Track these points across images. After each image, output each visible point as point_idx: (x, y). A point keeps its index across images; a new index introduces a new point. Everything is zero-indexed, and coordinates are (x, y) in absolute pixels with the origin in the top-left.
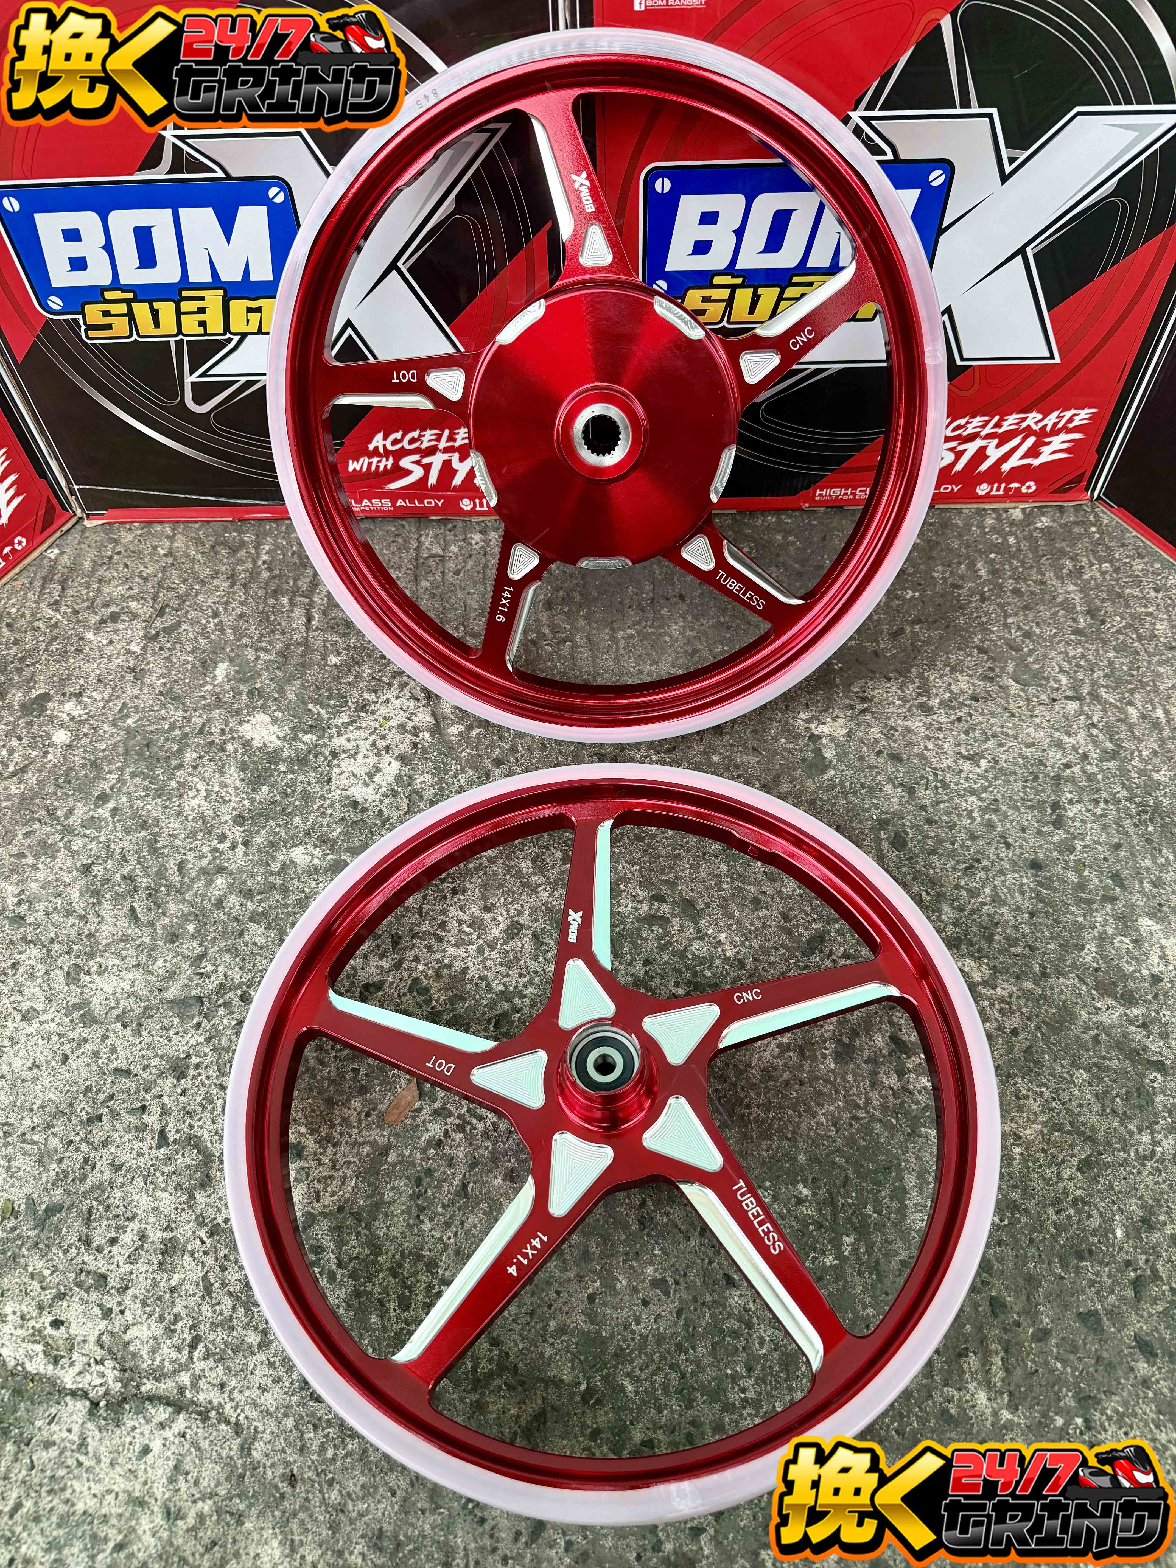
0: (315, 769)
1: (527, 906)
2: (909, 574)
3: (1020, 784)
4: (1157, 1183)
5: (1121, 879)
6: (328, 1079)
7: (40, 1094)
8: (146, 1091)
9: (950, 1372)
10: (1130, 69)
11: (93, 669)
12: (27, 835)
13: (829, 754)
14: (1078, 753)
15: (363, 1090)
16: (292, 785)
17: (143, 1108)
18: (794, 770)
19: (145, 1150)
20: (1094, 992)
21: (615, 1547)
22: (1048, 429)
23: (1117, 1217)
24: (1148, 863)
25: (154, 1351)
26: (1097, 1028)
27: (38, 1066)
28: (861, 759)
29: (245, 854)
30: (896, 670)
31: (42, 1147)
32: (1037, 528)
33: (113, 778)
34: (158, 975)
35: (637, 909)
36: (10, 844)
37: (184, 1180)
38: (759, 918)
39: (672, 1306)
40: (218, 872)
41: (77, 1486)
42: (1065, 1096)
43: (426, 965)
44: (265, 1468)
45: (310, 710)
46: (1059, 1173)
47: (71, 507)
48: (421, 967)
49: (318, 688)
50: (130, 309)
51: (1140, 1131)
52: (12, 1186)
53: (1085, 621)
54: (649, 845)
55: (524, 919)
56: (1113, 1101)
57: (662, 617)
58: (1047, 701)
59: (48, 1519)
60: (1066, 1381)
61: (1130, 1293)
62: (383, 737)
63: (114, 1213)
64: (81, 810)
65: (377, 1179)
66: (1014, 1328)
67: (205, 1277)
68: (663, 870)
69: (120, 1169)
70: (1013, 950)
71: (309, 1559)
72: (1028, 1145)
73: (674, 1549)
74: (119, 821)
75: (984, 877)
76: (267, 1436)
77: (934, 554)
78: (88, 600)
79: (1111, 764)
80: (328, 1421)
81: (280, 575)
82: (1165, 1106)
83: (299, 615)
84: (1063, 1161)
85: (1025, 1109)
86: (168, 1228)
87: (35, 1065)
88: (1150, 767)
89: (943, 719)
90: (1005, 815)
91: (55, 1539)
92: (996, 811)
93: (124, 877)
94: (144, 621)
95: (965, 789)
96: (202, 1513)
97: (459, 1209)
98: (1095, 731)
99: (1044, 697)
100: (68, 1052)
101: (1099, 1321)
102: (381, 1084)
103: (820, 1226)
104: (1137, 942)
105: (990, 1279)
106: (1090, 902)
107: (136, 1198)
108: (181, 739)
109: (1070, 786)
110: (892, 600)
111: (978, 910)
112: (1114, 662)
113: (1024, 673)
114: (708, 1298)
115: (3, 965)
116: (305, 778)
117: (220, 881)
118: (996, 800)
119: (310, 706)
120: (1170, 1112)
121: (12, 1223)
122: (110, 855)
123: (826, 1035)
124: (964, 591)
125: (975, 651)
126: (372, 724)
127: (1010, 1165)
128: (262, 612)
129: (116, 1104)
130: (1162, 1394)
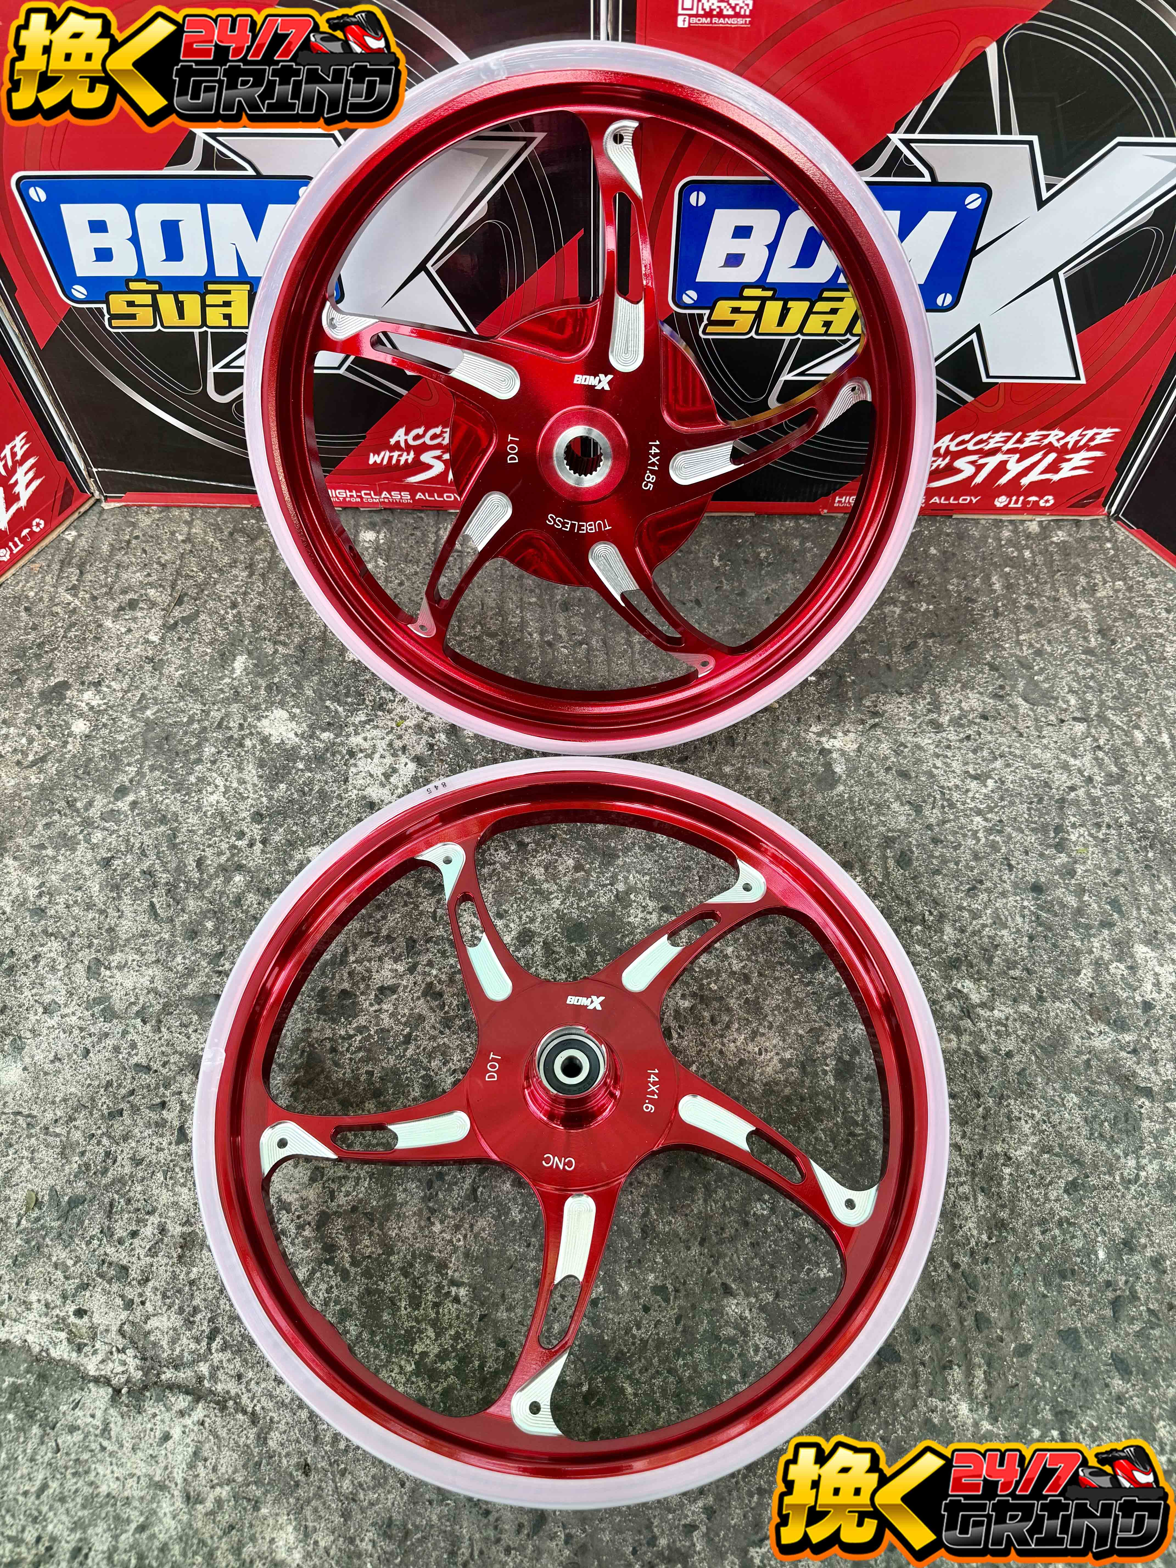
0: (332, 768)
1: (538, 914)
2: (924, 586)
3: (1025, 806)
4: (1140, 1206)
5: (1120, 905)
6: (343, 1080)
7: (62, 1088)
8: (167, 1086)
9: (934, 1383)
11: (111, 657)
12: (47, 826)
13: (839, 769)
14: (1083, 776)
16: (310, 783)
17: (163, 1104)
18: (805, 784)
19: (165, 1144)
20: (1088, 1017)
21: (613, 1541)
22: (1070, 446)
23: (1100, 1239)
24: (1146, 889)
25: (173, 1341)
26: (1089, 1053)
27: (60, 1060)
28: (871, 775)
29: (263, 852)
30: (907, 685)
31: (64, 1139)
32: (1052, 542)
33: (132, 770)
34: (177, 972)
35: (646, 920)
36: (30, 834)
38: (766, 933)
39: (672, 1312)
40: (236, 869)
42: (1055, 1118)
43: (440, 969)
44: (280, 1456)
45: (327, 707)
46: (1046, 1194)
47: (88, 488)
48: (434, 972)
49: (336, 685)
50: (154, 300)
51: (1126, 1155)
52: (36, 1177)
53: (1096, 640)
54: (660, 855)
55: (535, 927)
56: (1101, 1125)
58: (1055, 722)
59: (73, 1500)
60: (1045, 1395)
61: (1108, 1312)
62: (400, 737)
63: (135, 1206)
64: (101, 802)
65: (390, 1181)
66: (997, 1342)
68: (672, 882)
69: (141, 1163)
70: (1011, 973)
71: (322, 1544)
72: (1018, 1166)
73: (668, 1545)
74: (138, 815)
75: (986, 899)
76: (282, 1427)
77: (950, 566)
78: (106, 585)
79: (1115, 788)
82: (1151, 1132)
84: (1051, 1183)
85: (1016, 1131)
86: (187, 1223)
87: (57, 1059)
88: (1153, 792)
89: (952, 737)
90: (1010, 837)
91: (80, 1519)
92: (1000, 832)
93: (143, 872)
94: (163, 610)
95: (971, 809)
96: (220, 1498)
97: (469, 1212)
98: (1100, 754)
99: (1052, 718)
100: (89, 1047)
101: (1078, 1340)
102: (394, 1087)
104: (1133, 969)
105: (976, 1295)
106: (1088, 927)
107: (156, 1192)
108: (200, 733)
109: (1074, 809)
110: (906, 612)
111: (979, 931)
112: (1122, 684)
113: (1034, 692)
114: (706, 1306)
115: (24, 957)
116: (322, 777)
117: (238, 878)
118: (1001, 821)
119: (328, 703)
120: (1156, 1138)
121: (36, 1213)
122: (130, 849)
123: (827, 1052)
124: (978, 606)
125: (987, 668)
126: (389, 723)
127: (999, 1185)
128: (281, 604)
129: (136, 1100)
130: (1135, 1411)
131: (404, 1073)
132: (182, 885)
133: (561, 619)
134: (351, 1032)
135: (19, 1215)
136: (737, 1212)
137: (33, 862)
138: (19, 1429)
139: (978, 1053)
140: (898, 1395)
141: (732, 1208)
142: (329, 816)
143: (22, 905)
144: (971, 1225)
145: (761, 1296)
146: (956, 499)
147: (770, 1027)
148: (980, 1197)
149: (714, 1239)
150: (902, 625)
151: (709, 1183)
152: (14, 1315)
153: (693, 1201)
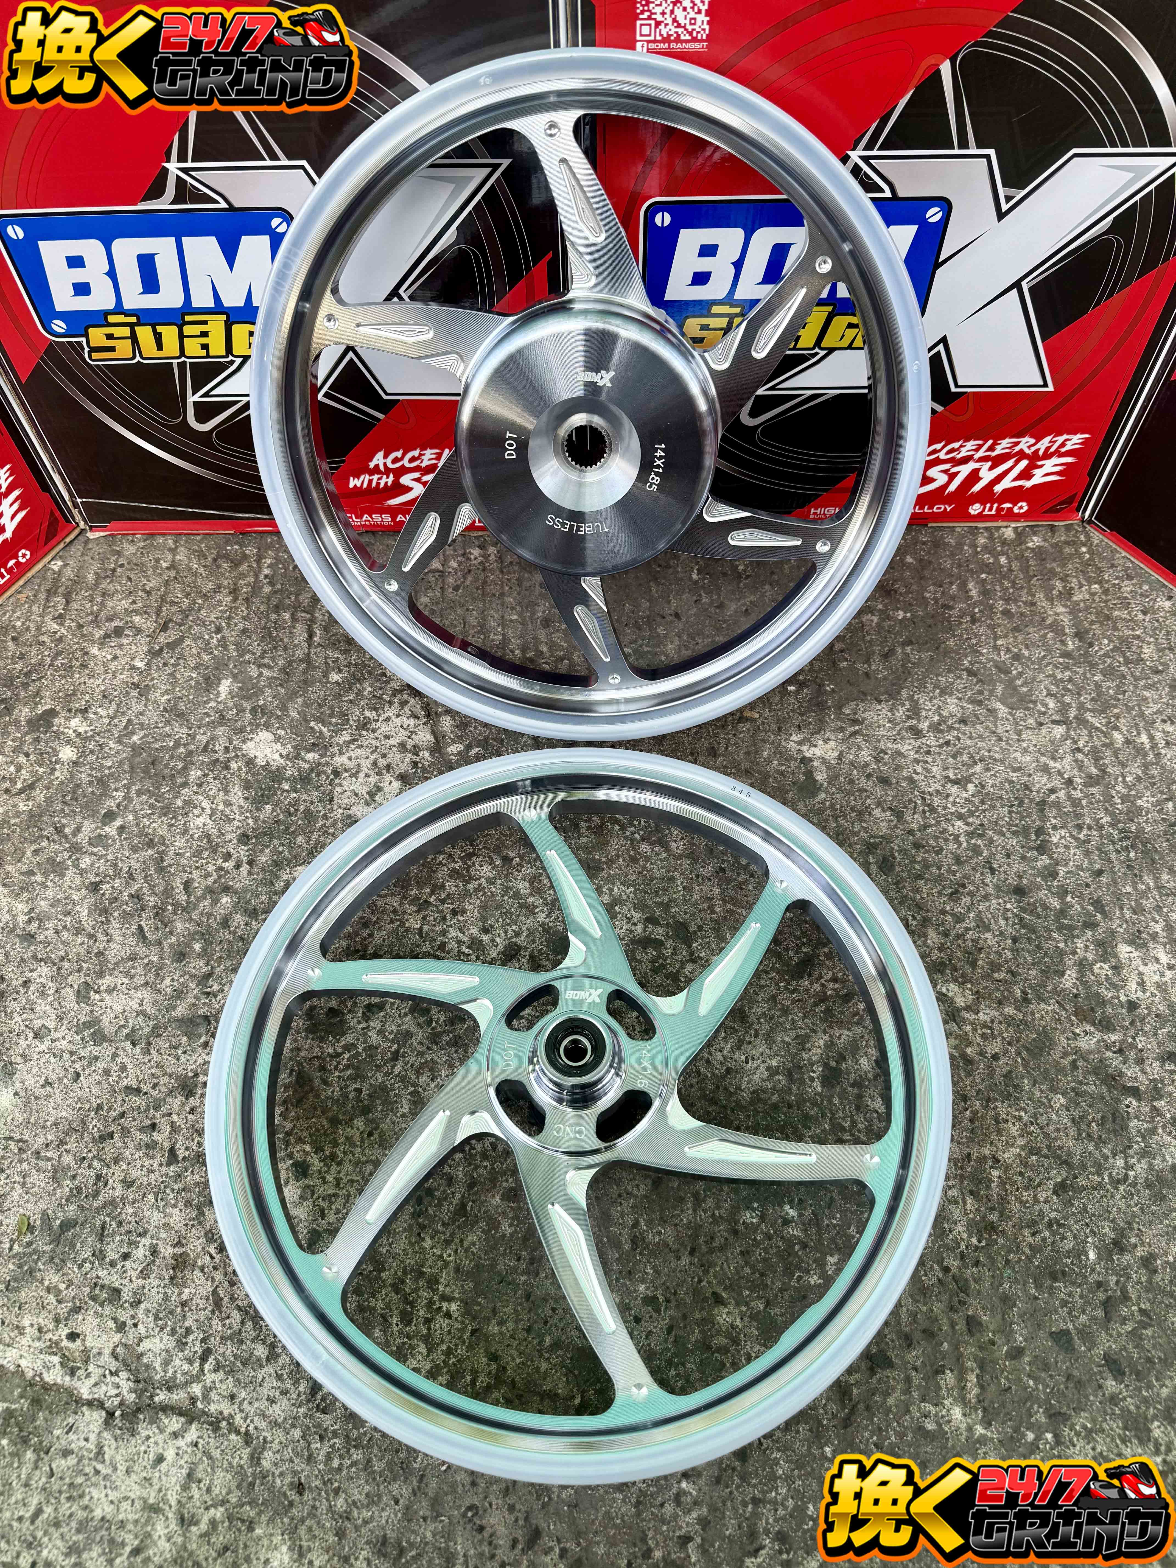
0: (317, 788)
1: (524, 928)
2: (901, 594)
3: (1006, 809)
4: (1129, 1206)
5: (1102, 905)
6: (332, 1098)
7: (53, 1112)
8: (157, 1109)
9: (927, 1388)
10: (1127, 112)
11: (97, 684)
12: (36, 852)
13: (820, 777)
14: (1063, 778)
15: (365, 1111)
16: (295, 803)
17: (153, 1126)
18: (787, 792)
19: (156, 1167)
20: (1073, 1018)
21: (607, 1554)
22: (1041, 453)
23: (1090, 1239)
24: (1129, 889)
25: (166, 1363)
26: (1075, 1054)
27: (50, 1084)
28: (851, 782)
29: (250, 873)
30: (886, 693)
31: (55, 1163)
32: (1028, 548)
33: (119, 795)
34: (166, 994)
35: (631, 931)
36: (19, 861)
37: (194, 1197)
39: (663, 1323)
40: (223, 891)
41: (95, 1493)
42: (1043, 1120)
44: (273, 1476)
45: (312, 728)
46: (1035, 1196)
47: (74, 519)
49: (320, 706)
50: (133, 332)
51: (1114, 1155)
52: (28, 1202)
53: (1074, 644)
54: (644, 867)
55: (521, 940)
56: (1089, 1125)
57: (659, 636)
58: (1034, 725)
59: (68, 1524)
60: (1038, 1398)
61: (1100, 1313)
62: (384, 756)
63: (127, 1228)
64: (89, 827)
66: (989, 1346)
67: (215, 1292)
68: (657, 892)
69: (132, 1186)
70: (996, 975)
71: (317, 1563)
72: (1007, 1168)
73: (663, 1556)
74: (125, 839)
75: (968, 902)
76: (275, 1446)
77: (927, 573)
78: (92, 613)
79: (1094, 790)
80: (334, 1433)
81: (281, 590)
82: (1139, 1131)
83: (300, 630)
84: (1039, 1185)
85: (1004, 1133)
86: (179, 1244)
87: (48, 1083)
88: (1133, 793)
89: (932, 742)
90: (991, 841)
91: (75, 1543)
92: (981, 836)
93: (132, 896)
94: (148, 636)
95: (952, 813)
96: (214, 1519)
97: (459, 1227)
98: (1080, 756)
99: (1031, 721)
100: (80, 1070)
101: (1070, 1341)
102: (383, 1104)
103: (804, 1246)
104: (1117, 968)
105: (967, 1299)
106: (1071, 928)
107: (147, 1214)
108: (186, 757)
109: (1054, 812)
110: (884, 620)
111: (963, 935)
112: (1100, 686)
113: (1012, 696)
114: (698, 1316)
115: (14, 982)
116: (308, 797)
117: (225, 900)
118: (982, 825)
119: (312, 724)
120: (1143, 1137)
121: (28, 1238)
122: (118, 874)
123: (814, 1058)
124: (955, 612)
125: (965, 673)
126: (374, 742)
127: (988, 1188)
128: (264, 628)
129: (126, 1122)
130: (1129, 1411)
131: (392, 1090)
132: (169, 907)
133: (542, 634)
134: (339, 1050)
135: (12, 1240)
136: (727, 1220)
137: (22, 888)
138: (12, 1454)
139: (964, 1056)
140: (891, 1401)
141: (721, 1217)
142: (315, 836)
143: (11, 931)
144: (961, 1229)
145: (752, 1304)
146: (931, 508)
147: (756, 1035)
148: (969, 1201)
149: (704, 1248)
150: (879, 633)
151: (698, 1193)
152: (7, 1340)
153: (682, 1211)
